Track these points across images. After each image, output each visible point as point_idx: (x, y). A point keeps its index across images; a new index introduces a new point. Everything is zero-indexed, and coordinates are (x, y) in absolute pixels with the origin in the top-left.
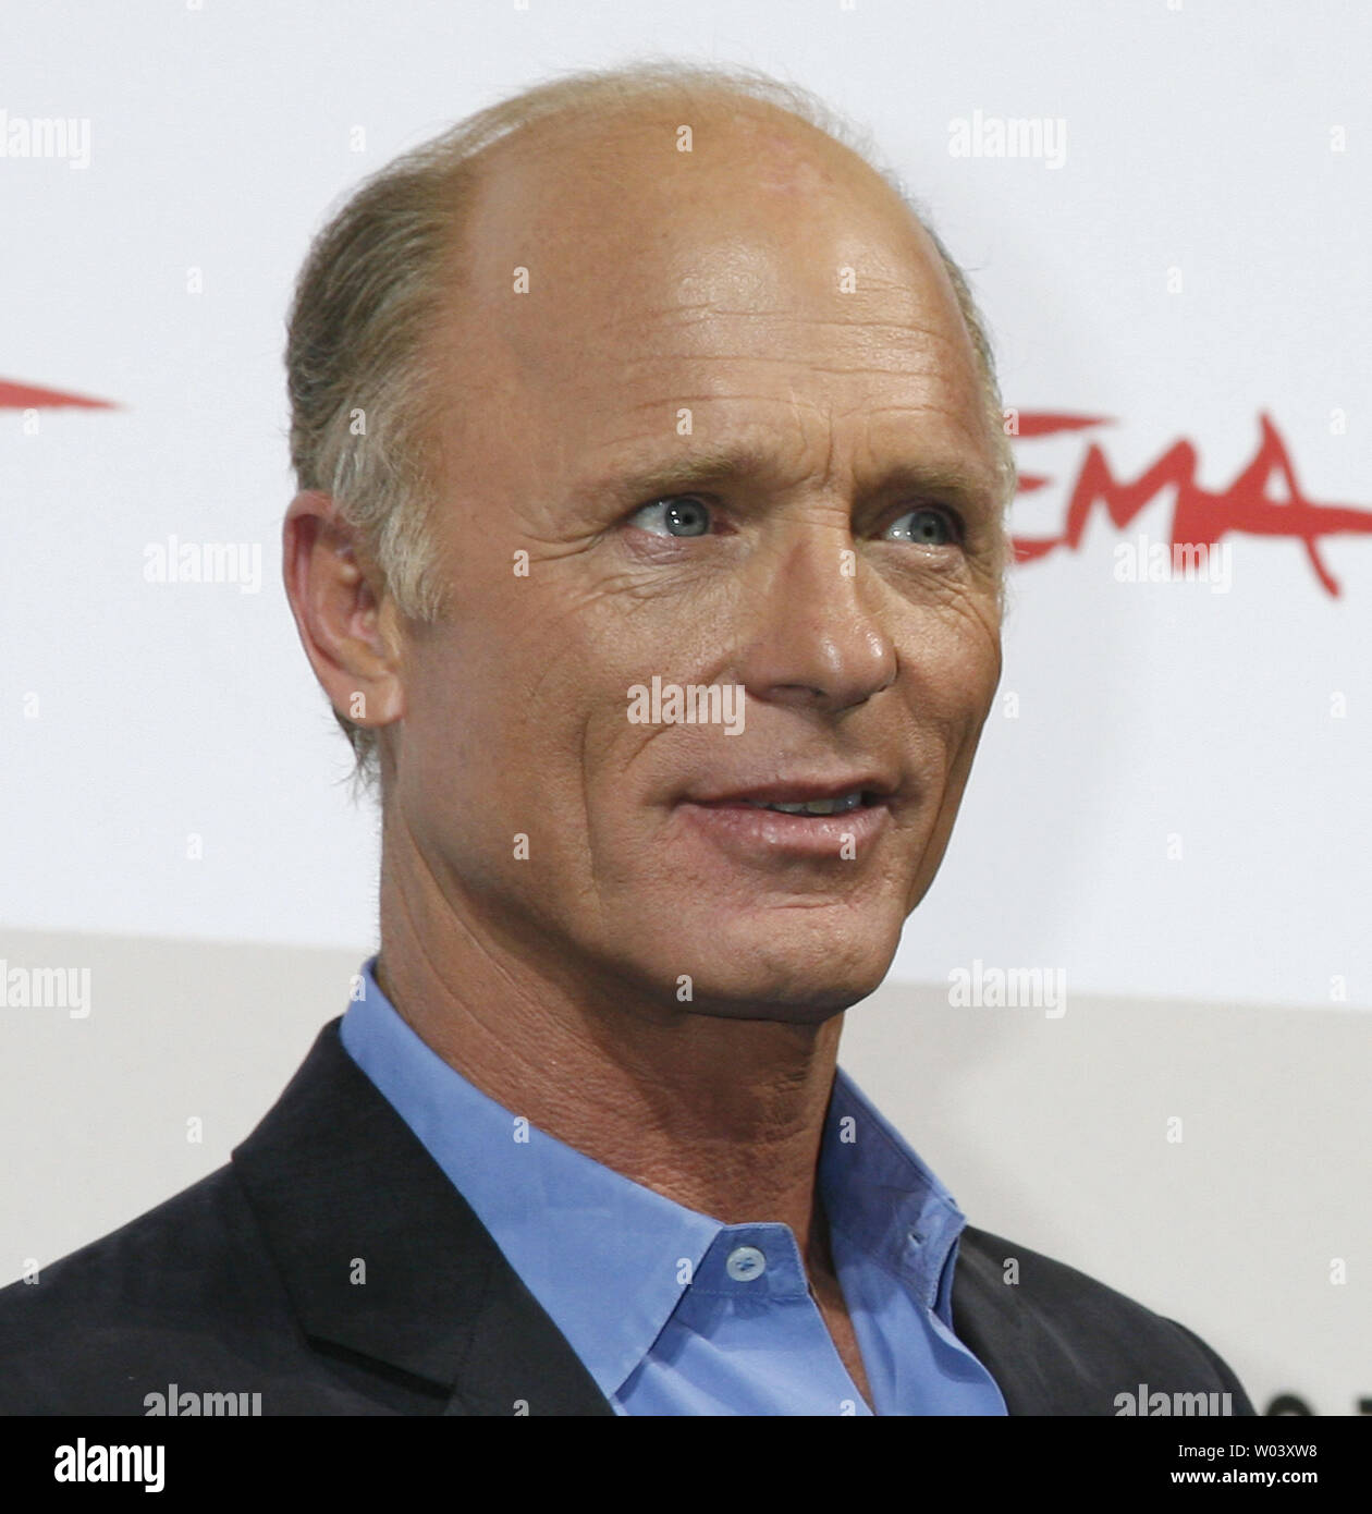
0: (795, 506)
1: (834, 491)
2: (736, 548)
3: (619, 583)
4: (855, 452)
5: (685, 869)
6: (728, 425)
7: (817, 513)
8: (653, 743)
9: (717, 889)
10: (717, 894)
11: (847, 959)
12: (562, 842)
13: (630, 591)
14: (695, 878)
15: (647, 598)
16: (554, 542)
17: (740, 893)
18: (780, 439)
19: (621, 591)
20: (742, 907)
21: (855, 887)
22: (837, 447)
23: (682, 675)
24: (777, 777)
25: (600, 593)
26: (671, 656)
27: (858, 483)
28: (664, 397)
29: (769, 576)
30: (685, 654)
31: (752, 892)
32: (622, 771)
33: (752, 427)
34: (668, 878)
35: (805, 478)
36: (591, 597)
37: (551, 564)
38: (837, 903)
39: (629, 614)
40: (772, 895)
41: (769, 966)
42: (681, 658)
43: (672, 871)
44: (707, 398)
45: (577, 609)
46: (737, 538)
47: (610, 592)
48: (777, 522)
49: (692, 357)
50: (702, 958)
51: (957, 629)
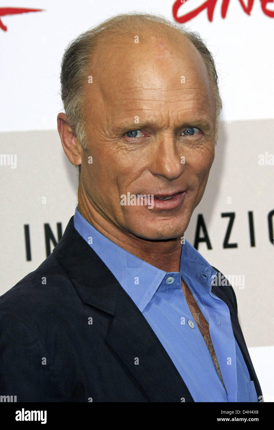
0: (161, 132)
1: (170, 129)
2: (149, 140)
3: (124, 147)
4: (174, 121)
5: (140, 211)
6: (146, 116)
7: (166, 134)
8: (131, 184)
9: (147, 216)
10: (147, 217)
11: (176, 230)
12: (114, 202)
13: (126, 149)
14: (142, 213)
15: (130, 151)
16: (109, 138)
17: (151, 217)
18: (157, 119)
19: (124, 149)
20: (152, 220)
21: (178, 213)
22: (171, 120)
23: (137, 169)
24: (158, 193)
25: (119, 149)
26: (135, 165)
27: (176, 127)
28: (132, 109)
29: (156, 147)
30: (137, 164)
31: (154, 217)
32: (125, 189)
33: (151, 117)
34: (136, 213)
35: (163, 127)
36: (117, 150)
37: (109, 142)
38: (174, 218)
39: (126, 154)
40: (159, 217)
41: (158, 234)
42: (137, 165)
43: (137, 211)
44: (141, 110)
45: (114, 153)
46: (150, 138)
47: (121, 149)
48: (158, 136)
49: (138, 99)
50: (143, 231)
51: (201, 153)
